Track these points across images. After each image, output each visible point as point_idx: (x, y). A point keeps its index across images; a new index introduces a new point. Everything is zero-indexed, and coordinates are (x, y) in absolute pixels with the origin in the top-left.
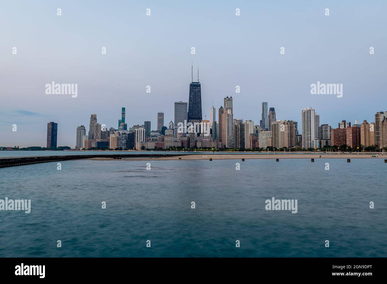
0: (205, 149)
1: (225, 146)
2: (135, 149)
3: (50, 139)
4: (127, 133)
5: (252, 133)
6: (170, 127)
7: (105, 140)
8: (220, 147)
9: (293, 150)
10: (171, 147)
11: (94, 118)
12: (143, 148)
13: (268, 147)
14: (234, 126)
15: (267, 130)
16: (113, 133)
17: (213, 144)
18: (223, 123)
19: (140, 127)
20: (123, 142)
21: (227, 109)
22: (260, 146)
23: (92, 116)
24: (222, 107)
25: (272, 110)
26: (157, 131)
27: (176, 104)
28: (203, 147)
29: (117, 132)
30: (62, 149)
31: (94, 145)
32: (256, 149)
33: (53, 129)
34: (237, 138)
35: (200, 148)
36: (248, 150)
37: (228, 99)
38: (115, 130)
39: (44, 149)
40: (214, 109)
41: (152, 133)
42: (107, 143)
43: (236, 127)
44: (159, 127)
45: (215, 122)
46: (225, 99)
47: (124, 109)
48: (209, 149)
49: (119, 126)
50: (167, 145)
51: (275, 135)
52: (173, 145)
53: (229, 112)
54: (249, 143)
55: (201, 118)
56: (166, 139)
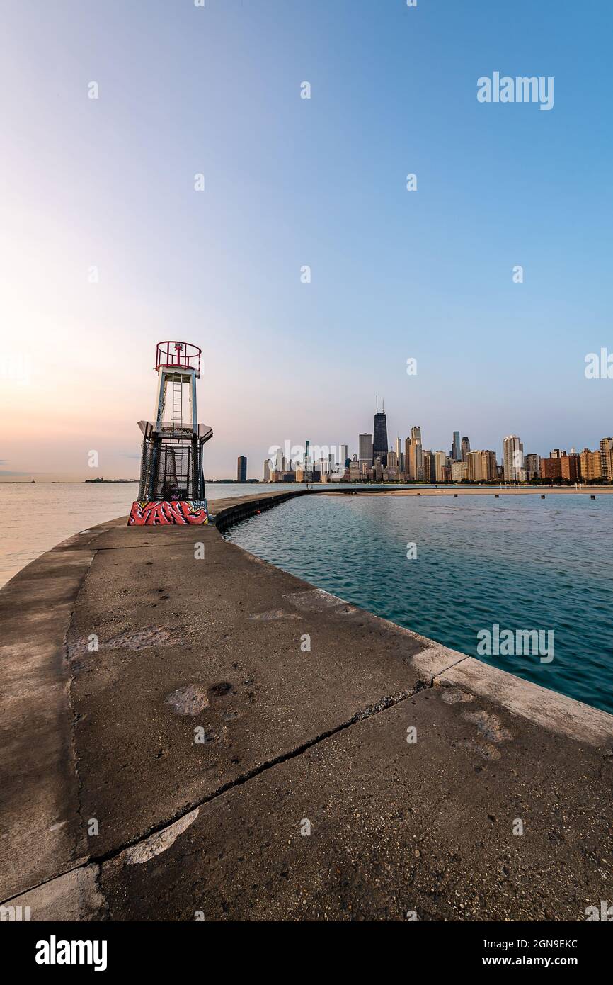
0: (392, 481)
1: (413, 478)
2: (321, 482)
3: (240, 472)
5: (444, 464)
6: (354, 459)
7: (291, 472)
8: (409, 480)
9: (493, 483)
10: (357, 480)
12: (329, 481)
13: (463, 480)
14: (423, 458)
15: (460, 461)
17: (401, 477)
18: (411, 454)
20: (308, 475)
21: (415, 440)
22: (454, 479)
24: (408, 438)
25: (466, 439)
27: (360, 435)
28: (391, 479)
30: (251, 481)
31: (281, 478)
32: (448, 481)
33: (243, 462)
34: (426, 470)
35: (388, 480)
36: (439, 483)
37: (415, 429)
39: (235, 482)
40: (399, 440)
42: (293, 476)
43: (425, 458)
45: (402, 454)
46: (412, 429)
47: (307, 442)
48: (397, 482)
50: (353, 477)
51: (471, 466)
52: (359, 478)
53: (417, 443)
54: (440, 475)
55: (386, 450)
56: (351, 471)
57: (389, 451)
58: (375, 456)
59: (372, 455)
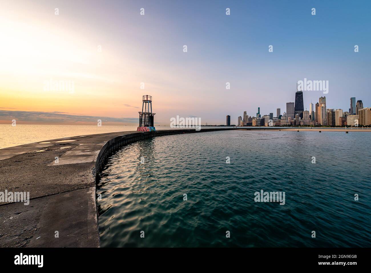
0: (306, 126)
1: (320, 124)
2: (265, 126)
3: (228, 122)
4: (261, 118)
5: (342, 116)
6: (284, 115)
7: (250, 122)
8: (317, 125)
10: (285, 125)
11: (245, 113)
15: (355, 114)
16: (254, 119)
17: (311, 123)
18: (319, 112)
19: (267, 116)
20: (259, 123)
21: (321, 104)
22: (348, 124)
23: (244, 112)
24: (318, 103)
25: (360, 101)
26: (276, 118)
27: (287, 103)
28: (305, 125)
29: (256, 118)
30: (232, 126)
31: (245, 124)
32: (344, 124)
33: (229, 118)
34: (329, 120)
35: (303, 125)
36: (338, 126)
37: (322, 98)
38: (255, 118)
39: (225, 126)
40: (312, 104)
41: (274, 119)
42: (252, 124)
43: (328, 113)
44: (277, 116)
45: (313, 112)
46: (320, 98)
47: (259, 108)
48: (309, 126)
49: (257, 115)
50: (282, 124)
51: (362, 117)
52: (285, 124)
53: (323, 105)
54: (339, 123)
55: (303, 110)
56: (281, 121)
57: (305, 110)
58: (295, 113)
59: (294, 112)
